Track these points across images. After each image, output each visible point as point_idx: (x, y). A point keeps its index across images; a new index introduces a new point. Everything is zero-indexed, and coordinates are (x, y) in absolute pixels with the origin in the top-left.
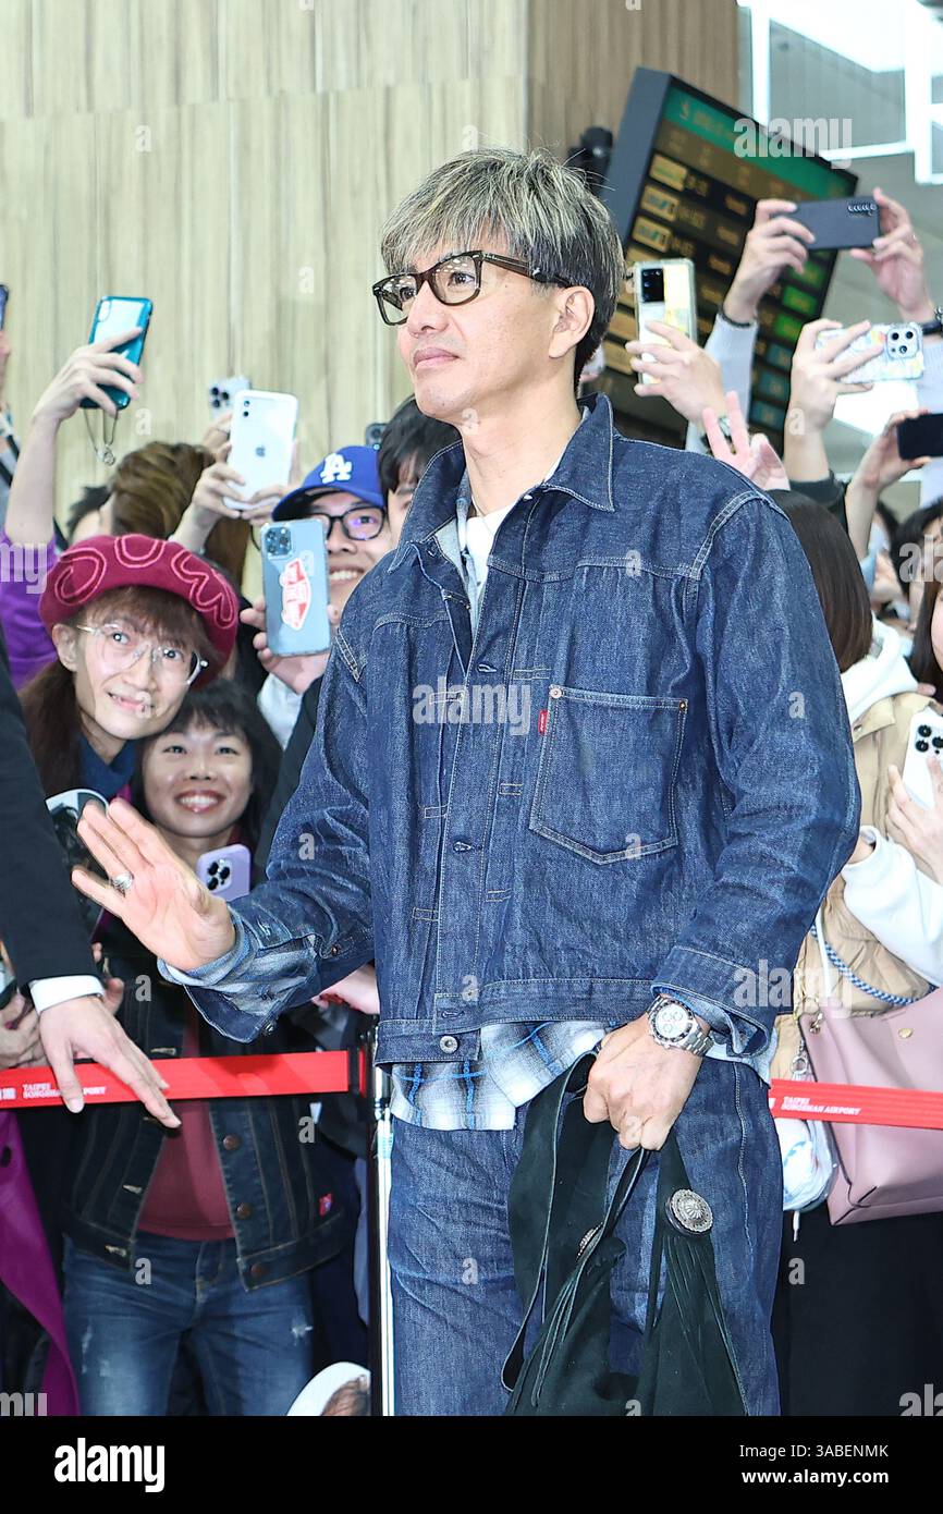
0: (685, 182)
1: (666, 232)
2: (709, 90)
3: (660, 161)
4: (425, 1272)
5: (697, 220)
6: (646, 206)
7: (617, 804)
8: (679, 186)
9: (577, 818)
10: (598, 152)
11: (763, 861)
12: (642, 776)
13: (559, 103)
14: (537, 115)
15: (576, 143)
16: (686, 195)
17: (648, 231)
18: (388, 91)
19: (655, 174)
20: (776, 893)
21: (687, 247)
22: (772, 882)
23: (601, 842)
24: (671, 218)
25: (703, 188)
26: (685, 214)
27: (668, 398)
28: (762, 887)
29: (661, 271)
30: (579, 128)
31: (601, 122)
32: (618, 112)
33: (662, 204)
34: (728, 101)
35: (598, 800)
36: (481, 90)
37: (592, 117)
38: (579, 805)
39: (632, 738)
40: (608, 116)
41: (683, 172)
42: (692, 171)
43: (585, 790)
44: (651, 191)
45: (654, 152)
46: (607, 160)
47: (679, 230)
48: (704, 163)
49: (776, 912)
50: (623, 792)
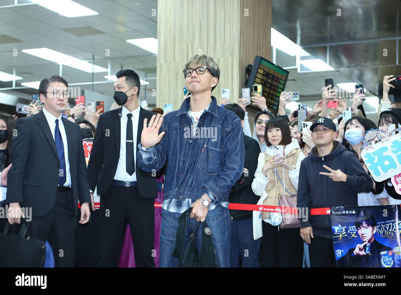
0: (263, 73)
1: (260, 80)
2: (267, 59)
3: (259, 70)
4: (168, 238)
5: (265, 78)
6: (257, 76)
7: (213, 166)
8: (262, 73)
9: (206, 167)
10: (250, 68)
11: (228, 176)
12: (217, 162)
13: (244, 61)
14: (241, 62)
15: (247, 67)
16: (263, 75)
17: (257, 80)
18: (219, 59)
19: (258, 71)
20: (229, 181)
21: (263, 83)
22: (228, 179)
23: (209, 171)
24: (261, 78)
25: (266, 74)
26: (263, 77)
27: (258, 105)
28: (227, 180)
29: (257, 86)
30: (247, 65)
31: (250, 64)
32: (253, 62)
33: (259, 76)
34: (269, 60)
35: (210, 165)
36: (232, 59)
37: (249, 63)
38: (206, 165)
39: (217, 155)
40: (252, 62)
41: (263, 71)
42: (264, 71)
43: (208, 162)
44: (258, 74)
45: (258, 68)
46: (251, 69)
47: (262, 80)
48: (266, 70)
49: (228, 184)
50: (214, 164)
